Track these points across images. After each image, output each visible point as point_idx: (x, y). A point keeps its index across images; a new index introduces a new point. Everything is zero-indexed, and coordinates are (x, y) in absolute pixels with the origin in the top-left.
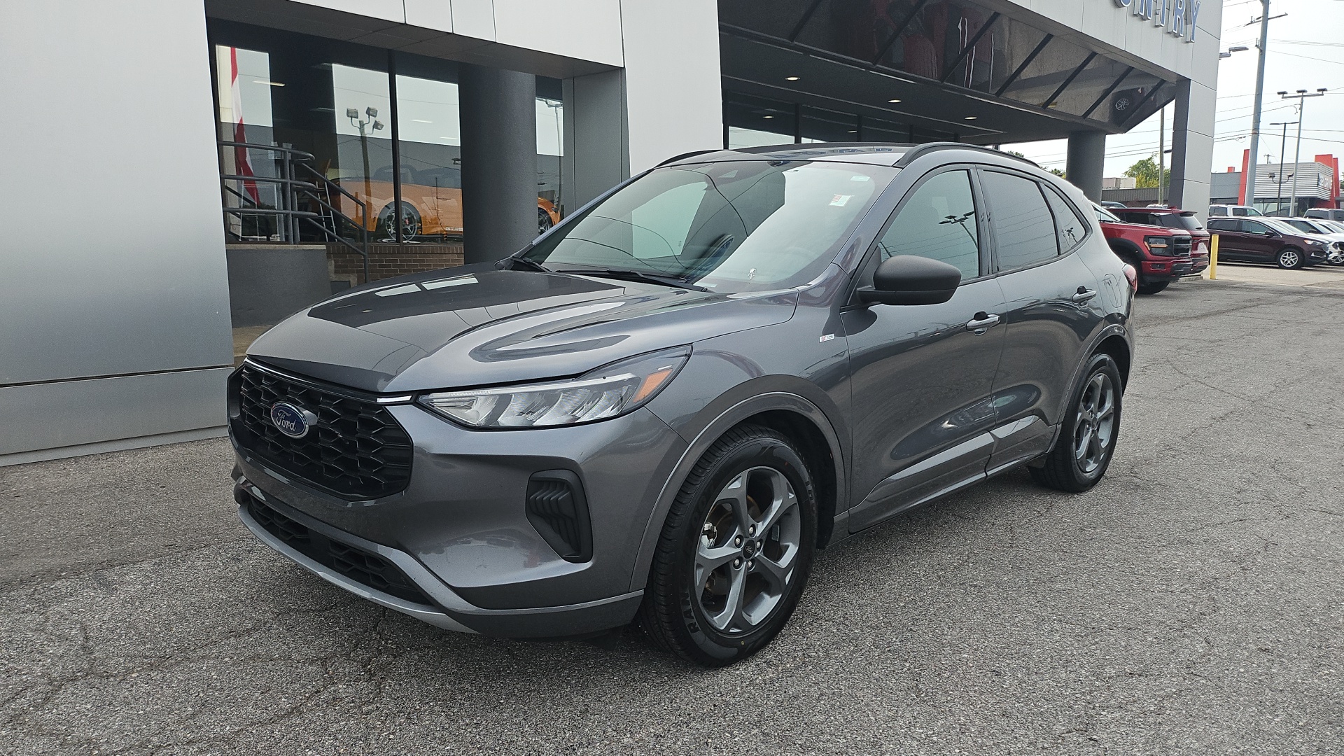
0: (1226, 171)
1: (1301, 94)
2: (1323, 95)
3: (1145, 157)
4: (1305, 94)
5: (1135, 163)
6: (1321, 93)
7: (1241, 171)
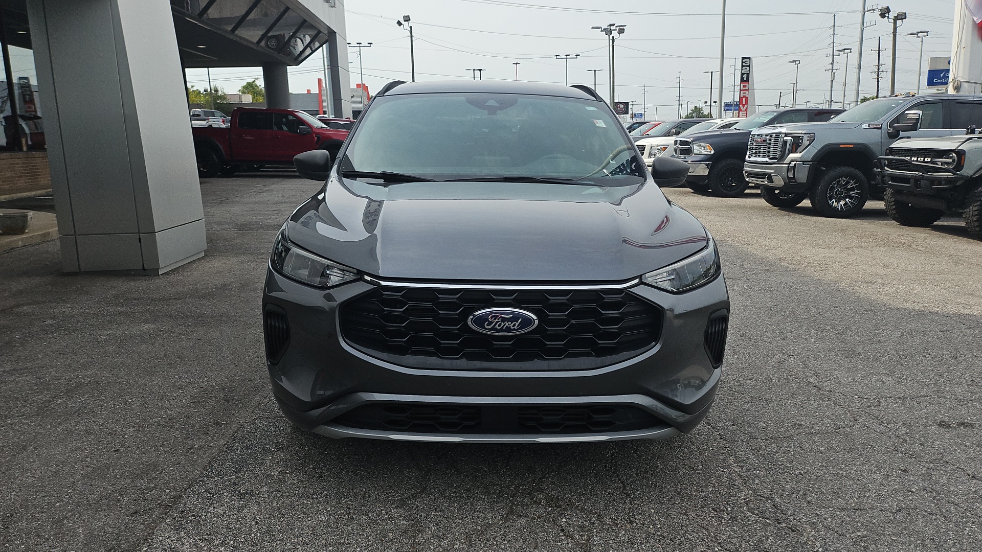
0: (307, 93)
1: (358, 45)
2: (370, 46)
3: (251, 81)
4: (361, 45)
5: (245, 84)
6: (369, 45)
7: (318, 93)
